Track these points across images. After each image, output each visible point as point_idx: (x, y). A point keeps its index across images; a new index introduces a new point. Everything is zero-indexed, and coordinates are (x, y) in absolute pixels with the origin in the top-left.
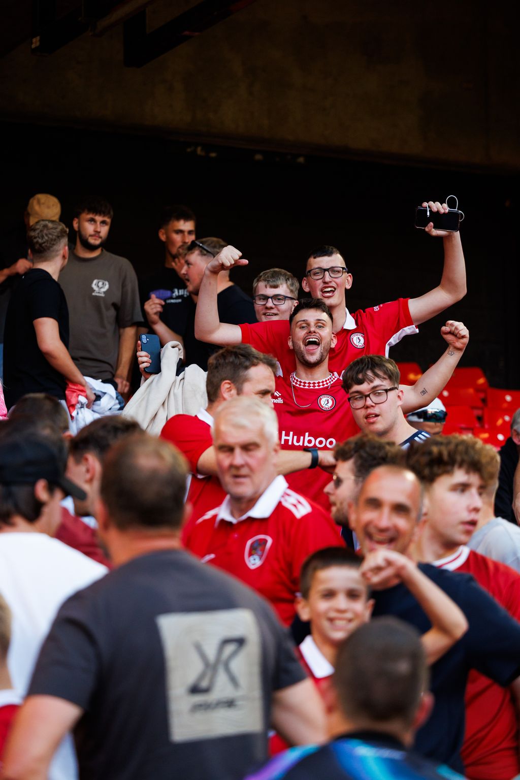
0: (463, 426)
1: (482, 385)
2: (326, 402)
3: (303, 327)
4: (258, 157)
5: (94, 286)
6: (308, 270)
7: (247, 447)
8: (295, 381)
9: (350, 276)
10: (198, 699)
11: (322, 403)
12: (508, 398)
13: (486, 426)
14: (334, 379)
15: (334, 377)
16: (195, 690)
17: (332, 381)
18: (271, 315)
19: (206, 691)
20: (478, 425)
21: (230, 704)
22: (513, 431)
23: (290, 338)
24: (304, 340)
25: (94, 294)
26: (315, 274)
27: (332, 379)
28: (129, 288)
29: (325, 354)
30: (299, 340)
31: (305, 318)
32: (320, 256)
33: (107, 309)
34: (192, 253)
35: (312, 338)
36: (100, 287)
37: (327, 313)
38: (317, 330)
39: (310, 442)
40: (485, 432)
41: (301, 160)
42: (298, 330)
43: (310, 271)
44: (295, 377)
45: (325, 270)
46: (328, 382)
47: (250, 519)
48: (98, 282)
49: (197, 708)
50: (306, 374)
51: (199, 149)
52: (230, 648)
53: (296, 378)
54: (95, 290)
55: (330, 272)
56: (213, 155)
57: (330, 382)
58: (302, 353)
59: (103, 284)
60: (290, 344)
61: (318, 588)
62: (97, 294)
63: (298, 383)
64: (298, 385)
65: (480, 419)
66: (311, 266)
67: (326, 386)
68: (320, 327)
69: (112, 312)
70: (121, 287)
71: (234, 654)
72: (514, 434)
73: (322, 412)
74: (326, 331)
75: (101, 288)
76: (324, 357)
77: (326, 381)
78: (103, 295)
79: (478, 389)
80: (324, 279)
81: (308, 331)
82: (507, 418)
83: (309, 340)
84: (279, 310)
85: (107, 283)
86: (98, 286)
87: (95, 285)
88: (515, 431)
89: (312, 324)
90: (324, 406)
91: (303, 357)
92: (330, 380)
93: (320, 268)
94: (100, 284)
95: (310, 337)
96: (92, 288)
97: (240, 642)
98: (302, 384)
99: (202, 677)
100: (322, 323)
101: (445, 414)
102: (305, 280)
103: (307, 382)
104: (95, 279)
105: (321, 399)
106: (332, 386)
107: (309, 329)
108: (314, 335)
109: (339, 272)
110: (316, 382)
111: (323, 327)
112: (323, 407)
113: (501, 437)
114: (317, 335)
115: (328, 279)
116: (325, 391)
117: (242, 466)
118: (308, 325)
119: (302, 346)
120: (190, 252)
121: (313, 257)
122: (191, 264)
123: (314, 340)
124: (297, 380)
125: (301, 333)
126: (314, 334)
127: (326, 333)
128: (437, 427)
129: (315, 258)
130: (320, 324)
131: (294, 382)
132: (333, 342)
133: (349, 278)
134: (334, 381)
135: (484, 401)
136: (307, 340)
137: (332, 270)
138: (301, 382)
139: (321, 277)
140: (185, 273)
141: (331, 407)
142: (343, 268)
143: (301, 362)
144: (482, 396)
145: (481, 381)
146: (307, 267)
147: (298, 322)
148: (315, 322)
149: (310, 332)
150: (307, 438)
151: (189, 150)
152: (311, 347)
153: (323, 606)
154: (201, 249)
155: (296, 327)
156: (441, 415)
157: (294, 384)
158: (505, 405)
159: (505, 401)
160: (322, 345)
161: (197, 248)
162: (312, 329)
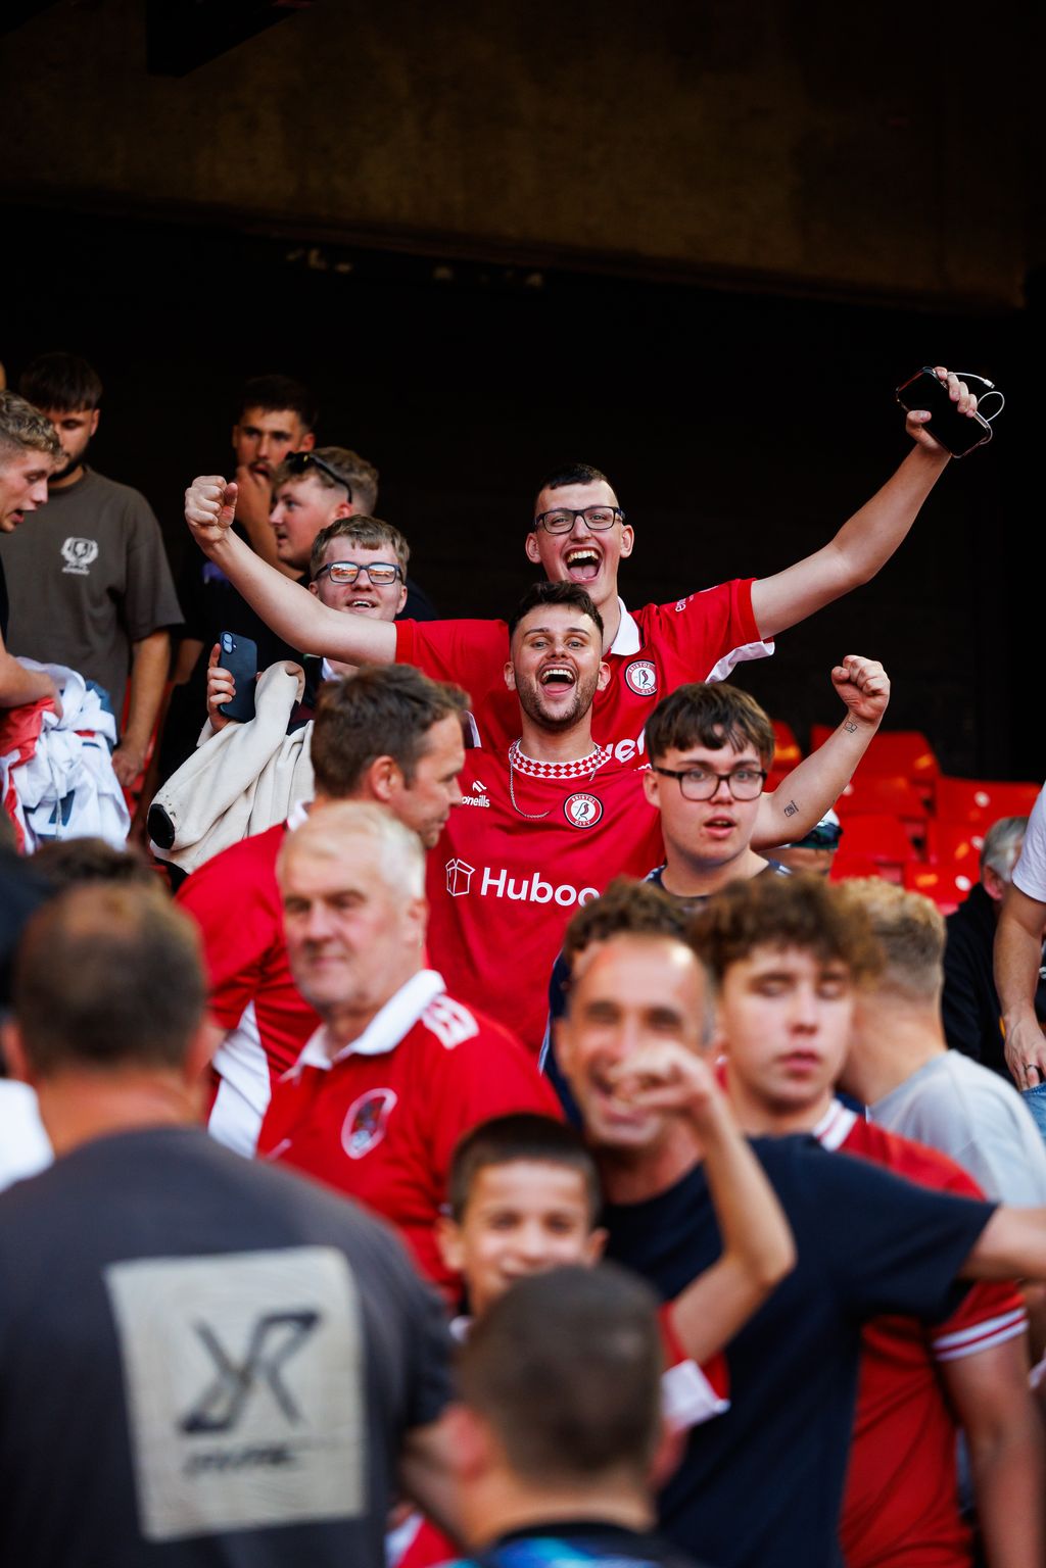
0: (882, 858)
1: (927, 770)
2: (582, 810)
3: (538, 645)
4: (443, 273)
5: (66, 553)
6: (538, 514)
7: (340, 900)
8: (519, 761)
9: (629, 530)
10: (205, 1444)
11: (574, 811)
12: (982, 799)
13: (933, 860)
14: (603, 758)
15: (603, 754)
16: (195, 1425)
17: (600, 762)
18: (366, 606)
19: (222, 1426)
20: (915, 857)
21: (276, 1456)
22: (985, 869)
23: (508, 666)
24: (540, 671)
25: (65, 570)
26: (553, 523)
27: (600, 758)
28: (143, 553)
29: (585, 704)
30: (528, 670)
31: (544, 625)
32: (565, 484)
33: (97, 603)
34: (301, 480)
35: (558, 669)
36: (79, 553)
37: (590, 615)
38: (570, 652)
39: (542, 892)
40: (928, 872)
41: (536, 280)
42: (527, 649)
43: (542, 516)
44: (518, 751)
45: (576, 513)
46: (589, 764)
47: (357, 1058)
48: (76, 544)
49: (202, 1464)
50: (542, 746)
51: (314, 255)
52: (279, 1337)
53: (521, 755)
54: (67, 562)
55: (587, 519)
56: (344, 268)
57: (593, 766)
58: (534, 698)
59: (86, 547)
60: (509, 679)
61: (484, 1205)
62: (74, 571)
63: (525, 765)
64: (522, 770)
65: (919, 843)
66: (544, 505)
67: (583, 773)
68: (576, 645)
69: (106, 610)
70: (123, 552)
71: (292, 1347)
72: (988, 876)
73: (572, 830)
74: (588, 654)
75: (82, 556)
76: (583, 710)
77: (585, 762)
78: (85, 572)
79: (917, 779)
80: (575, 533)
81: (551, 654)
82: (978, 843)
83: (551, 672)
84: (380, 596)
85: (94, 545)
86: (75, 553)
87: (69, 549)
88: (990, 869)
89: (559, 638)
90: (577, 818)
91: (537, 706)
92: (594, 761)
93: (565, 511)
94: (80, 548)
95: (554, 666)
96: (63, 557)
97: (307, 1320)
98: (533, 768)
99: (212, 1395)
100: (581, 638)
101: (838, 832)
102: (531, 538)
103: (543, 763)
104: (69, 537)
105: (571, 802)
106: (600, 773)
107: (553, 650)
108: (562, 663)
109: (605, 518)
110: (563, 764)
111: (582, 646)
112: (574, 820)
113: (963, 883)
114: (570, 661)
115: (582, 531)
116: (582, 786)
117: (327, 940)
118: (551, 639)
119: (535, 684)
120: (294, 478)
121: (548, 486)
122: (298, 504)
123: (561, 672)
124: (522, 759)
125: (533, 657)
126: (563, 660)
127: (588, 657)
128: (820, 859)
129: (553, 488)
130: (575, 638)
131: (515, 762)
132: (602, 679)
133: (627, 535)
134: (603, 762)
135: (929, 805)
136: (548, 673)
137: (591, 513)
138: (529, 763)
139: (567, 528)
140: (280, 521)
141: (592, 821)
142: (615, 510)
143: (533, 719)
144: (925, 794)
145: (924, 762)
146: (537, 510)
147: (529, 633)
148: (566, 634)
149: (554, 656)
150: (536, 885)
151: (291, 257)
152: (555, 687)
153: (491, 1243)
154: (323, 473)
155: (524, 643)
156: (830, 834)
157: (516, 766)
158: (975, 815)
159: (975, 805)
160: (580, 684)
161: (313, 470)
162: (560, 649)
